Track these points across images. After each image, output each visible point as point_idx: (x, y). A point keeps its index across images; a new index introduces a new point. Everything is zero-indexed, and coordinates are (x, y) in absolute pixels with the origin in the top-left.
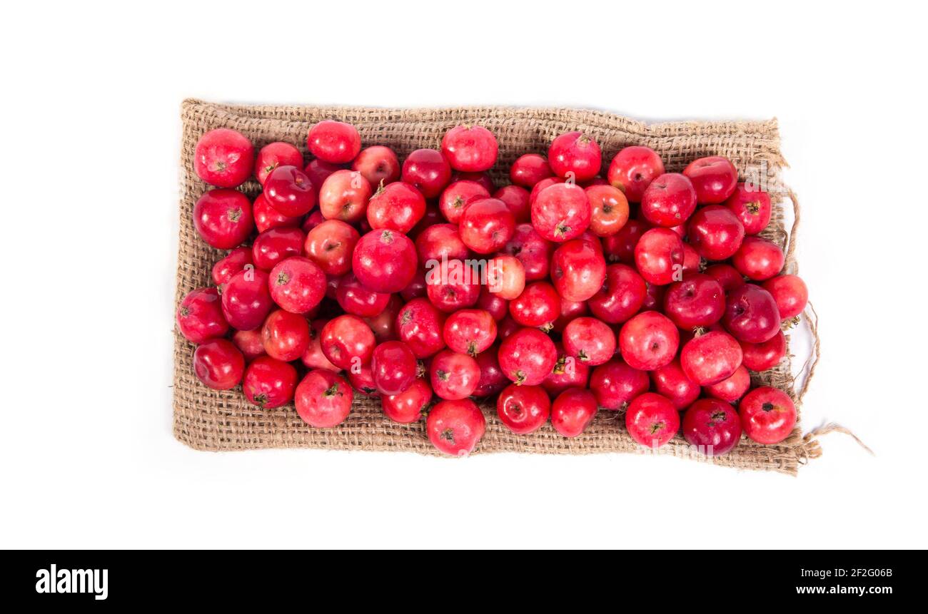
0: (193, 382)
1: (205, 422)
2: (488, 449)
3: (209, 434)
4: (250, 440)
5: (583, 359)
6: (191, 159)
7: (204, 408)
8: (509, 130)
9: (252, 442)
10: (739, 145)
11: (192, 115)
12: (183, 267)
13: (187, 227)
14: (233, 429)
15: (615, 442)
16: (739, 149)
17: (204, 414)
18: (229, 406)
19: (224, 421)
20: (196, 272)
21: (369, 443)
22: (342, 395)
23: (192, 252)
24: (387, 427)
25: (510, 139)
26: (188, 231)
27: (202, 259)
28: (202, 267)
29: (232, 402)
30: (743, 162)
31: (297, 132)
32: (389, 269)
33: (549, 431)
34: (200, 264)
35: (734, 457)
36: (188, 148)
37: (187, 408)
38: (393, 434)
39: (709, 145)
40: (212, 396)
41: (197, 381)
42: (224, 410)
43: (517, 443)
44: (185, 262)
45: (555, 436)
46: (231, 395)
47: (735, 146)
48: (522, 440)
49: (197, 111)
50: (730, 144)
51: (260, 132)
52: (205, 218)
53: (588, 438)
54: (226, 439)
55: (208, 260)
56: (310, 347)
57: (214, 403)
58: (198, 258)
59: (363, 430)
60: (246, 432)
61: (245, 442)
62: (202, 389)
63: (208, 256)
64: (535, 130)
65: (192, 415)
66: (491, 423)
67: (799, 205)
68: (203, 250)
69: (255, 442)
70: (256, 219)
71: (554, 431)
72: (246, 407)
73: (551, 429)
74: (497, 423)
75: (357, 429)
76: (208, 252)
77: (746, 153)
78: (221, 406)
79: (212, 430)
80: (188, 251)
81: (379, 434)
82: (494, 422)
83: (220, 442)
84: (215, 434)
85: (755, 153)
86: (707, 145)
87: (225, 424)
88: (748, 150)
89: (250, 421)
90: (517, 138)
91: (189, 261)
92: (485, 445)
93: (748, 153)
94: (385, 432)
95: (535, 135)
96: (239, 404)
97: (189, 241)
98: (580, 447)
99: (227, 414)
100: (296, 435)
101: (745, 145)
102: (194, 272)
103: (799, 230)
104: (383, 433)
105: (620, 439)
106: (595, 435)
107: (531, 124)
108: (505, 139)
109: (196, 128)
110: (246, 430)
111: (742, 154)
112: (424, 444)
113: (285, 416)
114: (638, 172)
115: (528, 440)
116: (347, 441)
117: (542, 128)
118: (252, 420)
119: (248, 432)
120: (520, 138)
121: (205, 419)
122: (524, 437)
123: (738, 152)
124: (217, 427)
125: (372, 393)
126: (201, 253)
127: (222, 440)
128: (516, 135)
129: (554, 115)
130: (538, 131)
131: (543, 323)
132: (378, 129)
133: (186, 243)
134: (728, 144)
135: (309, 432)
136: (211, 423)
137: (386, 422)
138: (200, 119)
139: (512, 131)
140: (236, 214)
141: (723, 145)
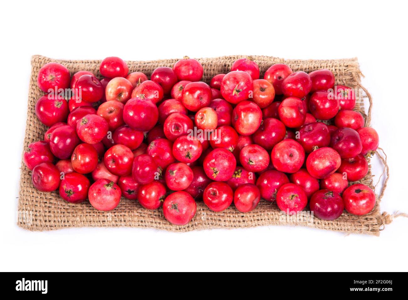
0: (31, 191)
1: (36, 211)
2: (198, 225)
3: (38, 218)
4: (61, 221)
5: (251, 163)
6: (35, 84)
7: (36, 204)
8: (210, 65)
9: (63, 222)
10: (336, 66)
11: (37, 61)
12: (27, 138)
13: (31, 117)
14: (52, 215)
15: (272, 216)
16: (336, 68)
17: (36, 207)
18: (50, 203)
19: (47, 210)
20: (35, 140)
21: (130, 221)
22: (115, 189)
23: (33, 130)
24: (140, 213)
25: (210, 70)
26: (32, 119)
27: (39, 134)
28: (38, 137)
29: (52, 201)
30: (339, 75)
31: (94, 69)
32: (143, 115)
33: (233, 213)
34: (37, 136)
35: (341, 223)
36: (34, 78)
37: (26, 204)
38: (144, 216)
39: (319, 67)
40: (41, 198)
41: (33, 191)
42: (48, 205)
43: (215, 220)
44: (29, 135)
45: (237, 216)
46: (52, 198)
47: (333, 67)
48: (218, 218)
49: (40, 59)
50: (331, 66)
51: (73, 69)
52: (42, 109)
53: (255, 215)
54: (48, 220)
55: (42, 134)
56: (98, 168)
57: (42, 201)
58: (36, 133)
59: (126, 214)
60: (59, 216)
61: (59, 222)
62: (35, 194)
63: (42, 132)
64: (223, 65)
65: (29, 208)
66: (200, 210)
67: (371, 97)
68: (40, 129)
69: (64, 222)
70: (70, 107)
71: (236, 213)
72: (60, 204)
73: (234, 212)
74: (203, 210)
75: (123, 213)
76: (42, 130)
77: (340, 70)
78: (46, 203)
79: (40, 215)
80: (31, 129)
81: (136, 216)
82: (202, 210)
83: (44, 223)
84: (42, 218)
85: (345, 70)
86: (318, 67)
87: (47, 212)
88: (341, 68)
89: (62, 211)
90: (214, 70)
91: (32, 134)
92: (196, 223)
93: (341, 70)
94: (139, 215)
95: (224, 67)
96: (56, 203)
97: (32, 124)
98: (251, 221)
99: (49, 207)
100: (88, 218)
101: (339, 66)
102: (34, 140)
103: (373, 110)
104: (138, 215)
105: (274, 214)
106: (259, 213)
107: (221, 62)
108: (207, 70)
109: (39, 67)
110: (59, 215)
111: (337, 71)
112: (161, 222)
113: (82, 208)
114: (279, 75)
115: (221, 219)
116: (117, 220)
117: (228, 63)
118: (63, 210)
119: (61, 216)
120: (215, 69)
121: (37, 209)
122: (219, 217)
123: (336, 70)
124: (43, 214)
125: (132, 193)
126: (38, 131)
127: (46, 221)
128: (213, 68)
129: (234, 58)
130: (225, 65)
131: (228, 147)
132: (138, 67)
133: (30, 125)
134: (330, 66)
135: (96, 215)
136: (40, 212)
137: (140, 211)
138: (41, 62)
139: (211, 65)
140: (59, 103)
141: (327, 67)
